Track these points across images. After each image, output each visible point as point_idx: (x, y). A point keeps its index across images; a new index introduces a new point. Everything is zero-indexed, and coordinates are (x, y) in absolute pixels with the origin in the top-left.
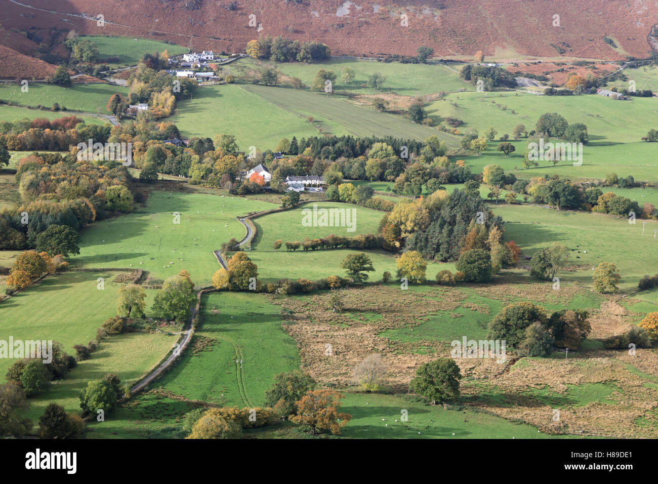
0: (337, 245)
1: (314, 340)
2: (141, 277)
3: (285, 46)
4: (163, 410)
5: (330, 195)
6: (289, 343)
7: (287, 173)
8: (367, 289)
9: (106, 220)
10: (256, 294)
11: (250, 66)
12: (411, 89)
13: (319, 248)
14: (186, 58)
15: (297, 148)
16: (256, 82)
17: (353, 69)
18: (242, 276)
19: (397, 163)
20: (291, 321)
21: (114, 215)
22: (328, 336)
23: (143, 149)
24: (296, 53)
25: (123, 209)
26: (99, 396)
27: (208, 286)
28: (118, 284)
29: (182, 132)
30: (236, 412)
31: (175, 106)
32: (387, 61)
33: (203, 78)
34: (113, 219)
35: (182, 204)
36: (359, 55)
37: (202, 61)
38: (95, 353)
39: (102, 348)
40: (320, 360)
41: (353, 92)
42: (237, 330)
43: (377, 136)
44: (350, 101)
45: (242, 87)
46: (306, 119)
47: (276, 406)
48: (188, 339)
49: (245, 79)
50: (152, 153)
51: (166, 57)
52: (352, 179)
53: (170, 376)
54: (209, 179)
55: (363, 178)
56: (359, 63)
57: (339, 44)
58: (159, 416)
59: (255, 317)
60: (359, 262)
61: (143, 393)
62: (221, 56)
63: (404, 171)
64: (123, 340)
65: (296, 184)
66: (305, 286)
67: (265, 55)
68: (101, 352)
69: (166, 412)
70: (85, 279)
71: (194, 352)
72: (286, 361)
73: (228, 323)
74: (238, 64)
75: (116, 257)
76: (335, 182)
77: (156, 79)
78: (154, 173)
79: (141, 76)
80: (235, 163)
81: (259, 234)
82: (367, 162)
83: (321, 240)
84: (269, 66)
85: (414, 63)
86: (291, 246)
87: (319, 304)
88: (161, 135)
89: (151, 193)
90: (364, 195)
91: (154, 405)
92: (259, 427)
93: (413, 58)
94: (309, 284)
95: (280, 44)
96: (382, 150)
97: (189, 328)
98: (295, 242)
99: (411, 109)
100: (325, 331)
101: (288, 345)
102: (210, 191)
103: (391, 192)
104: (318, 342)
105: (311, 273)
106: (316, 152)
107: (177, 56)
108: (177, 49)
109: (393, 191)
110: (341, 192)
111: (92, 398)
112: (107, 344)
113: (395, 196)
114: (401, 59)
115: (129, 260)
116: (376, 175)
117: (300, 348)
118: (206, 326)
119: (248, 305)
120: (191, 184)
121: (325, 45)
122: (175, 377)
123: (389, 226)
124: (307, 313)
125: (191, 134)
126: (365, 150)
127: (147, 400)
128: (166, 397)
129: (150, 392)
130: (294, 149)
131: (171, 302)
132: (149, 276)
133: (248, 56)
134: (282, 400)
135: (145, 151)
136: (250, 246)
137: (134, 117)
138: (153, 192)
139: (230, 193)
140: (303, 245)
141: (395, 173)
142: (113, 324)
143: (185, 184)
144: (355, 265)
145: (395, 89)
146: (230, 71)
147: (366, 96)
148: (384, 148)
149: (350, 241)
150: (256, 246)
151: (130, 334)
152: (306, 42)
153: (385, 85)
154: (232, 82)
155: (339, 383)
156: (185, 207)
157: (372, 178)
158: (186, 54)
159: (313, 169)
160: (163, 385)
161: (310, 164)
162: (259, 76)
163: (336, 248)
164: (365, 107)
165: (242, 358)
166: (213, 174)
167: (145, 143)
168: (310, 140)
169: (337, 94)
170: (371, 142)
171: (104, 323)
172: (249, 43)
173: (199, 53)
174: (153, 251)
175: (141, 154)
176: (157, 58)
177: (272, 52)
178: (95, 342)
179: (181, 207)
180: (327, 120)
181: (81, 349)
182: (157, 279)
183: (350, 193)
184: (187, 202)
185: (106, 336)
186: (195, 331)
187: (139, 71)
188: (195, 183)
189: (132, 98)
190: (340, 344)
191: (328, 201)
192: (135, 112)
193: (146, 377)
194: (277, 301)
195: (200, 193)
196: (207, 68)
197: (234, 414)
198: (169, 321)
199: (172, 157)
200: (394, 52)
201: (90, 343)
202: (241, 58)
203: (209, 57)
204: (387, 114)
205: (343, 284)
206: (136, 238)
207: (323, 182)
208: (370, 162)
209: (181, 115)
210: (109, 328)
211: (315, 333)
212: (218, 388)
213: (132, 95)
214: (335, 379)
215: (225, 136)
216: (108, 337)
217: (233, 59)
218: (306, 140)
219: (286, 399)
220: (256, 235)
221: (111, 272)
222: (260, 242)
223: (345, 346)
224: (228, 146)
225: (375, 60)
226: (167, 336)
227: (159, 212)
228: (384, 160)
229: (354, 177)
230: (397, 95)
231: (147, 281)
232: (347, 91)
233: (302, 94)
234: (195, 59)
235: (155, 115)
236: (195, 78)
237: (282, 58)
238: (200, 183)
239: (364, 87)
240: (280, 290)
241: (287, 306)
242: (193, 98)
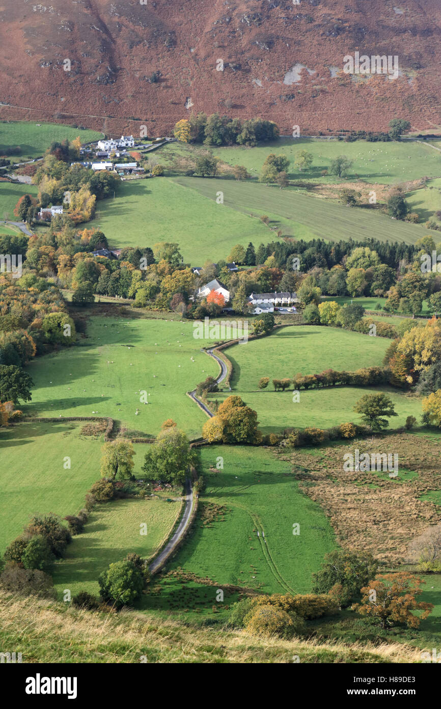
0: (334, 382)
1: (344, 506)
2: (113, 428)
3: (222, 126)
4: (193, 597)
5: (309, 318)
6: (315, 510)
7: (251, 289)
8: (389, 439)
9: (47, 356)
10: (256, 448)
11: (179, 152)
12: (384, 175)
13: (313, 387)
14: (101, 145)
15: (254, 257)
16: (190, 174)
17: (310, 152)
18: (239, 425)
19: (386, 274)
20: (309, 481)
21: (54, 349)
22: (359, 500)
23: (71, 265)
24: (237, 134)
25: (64, 342)
26: (125, 581)
27: (197, 438)
28: (87, 437)
29: (110, 240)
30: (290, 600)
31: (95, 208)
32: (350, 140)
33: (125, 170)
34: (54, 353)
35: (131, 333)
36: (314, 134)
37: (120, 148)
38: (88, 525)
39: (95, 519)
40: (358, 532)
41: (311, 181)
42: (247, 494)
43: (355, 239)
44: (310, 194)
45: (173, 181)
46: (258, 219)
47: (330, 592)
48: (192, 506)
49: (175, 170)
50: (83, 270)
51: (79, 145)
52: (329, 295)
53: (185, 553)
54: (157, 300)
55: (342, 294)
56: (314, 143)
57: (289, 120)
58: (191, 605)
59: (263, 477)
60: (378, 405)
61: (162, 576)
62: (143, 142)
63: (395, 283)
64: (117, 509)
65: (263, 304)
66: (315, 436)
67: (197, 137)
68: (95, 523)
69: (198, 600)
70: (45, 432)
71: (205, 522)
72: (317, 534)
73: (234, 485)
74: (165, 150)
75: (73, 403)
76: (311, 300)
77: (69, 175)
78: (90, 295)
79: (51, 171)
80: (189, 279)
81: (236, 370)
82: (349, 273)
83: (316, 376)
84: (203, 151)
85: (384, 141)
86: (280, 384)
87: (335, 459)
88: (83, 245)
89: (90, 320)
90: (353, 317)
91: (180, 591)
92: (315, 618)
93: (383, 134)
94: (320, 435)
95: (217, 123)
96: (364, 256)
97: (189, 492)
98: (284, 380)
99: (391, 202)
100: (354, 494)
101: (313, 513)
102: (158, 314)
103: (382, 310)
104: (349, 509)
105: (313, 419)
106: (280, 261)
107: (90, 143)
108: (90, 134)
109: (385, 309)
110: (321, 313)
111: (117, 585)
112: (99, 513)
113: (388, 316)
114: (368, 137)
115: (91, 406)
116: (359, 289)
117: (329, 517)
118: (209, 490)
119: (250, 461)
120: (135, 306)
121: (272, 122)
122: (190, 555)
123: (398, 357)
124: (325, 470)
125: (119, 243)
126: (342, 257)
127: (169, 584)
128: (191, 580)
129: (169, 573)
130: (251, 259)
131: (167, 461)
132: (122, 426)
133: (176, 141)
134: (337, 585)
135: (73, 266)
136: (228, 386)
137: (48, 223)
138: (91, 318)
139: (184, 316)
140: (294, 382)
141: (384, 286)
142: (103, 489)
143: (127, 307)
144: (373, 409)
145: (365, 176)
146: (156, 160)
147: (329, 186)
148: (366, 255)
149: (351, 377)
150: (236, 385)
151: (121, 500)
152: (250, 120)
153: (352, 171)
154: (161, 175)
155: (389, 561)
156: (136, 336)
157: (354, 293)
158: (101, 140)
159: (282, 284)
160: (181, 565)
161: (277, 277)
162: (193, 165)
163: (334, 386)
164: (329, 201)
165: (263, 529)
166: (161, 294)
167: (72, 256)
168: (270, 246)
169: (291, 185)
170: (350, 247)
171: (91, 488)
172: (177, 124)
173: (117, 138)
174: (115, 393)
175: (67, 270)
176: (67, 147)
177: (206, 134)
178: (85, 511)
179: (131, 336)
180: (284, 219)
181: (75, 521)
182: (133, 430)
183: (333, 313)
184: (137, 330)
185: (95, 504)
186: (199, 496)
187: (47, 165)
188: (140, 306)
189: (43, 200)
190: (376, 510)
191: (306, 324)
192: (48, 217)
193: (158, 555)
194: (285, 456)
195: (147, 318)
196: (128, 158)
197: (287, 603)
198: (163, 483)
199: (108, 274)
200: (358, 128)
201: (81, 513)
202: (168, 143)
203: (129, 143)
204: (359, 209)
205: (360, 433)
206: (89, 377)
207: (295, 300)
208: (352, 272)
209: (105, 219)
210: (99, 493)
211: (342, 497)
212: (245, 567)
213: (43, 195)
214: (383, 556)
215: (167, 245)
216: (97, 505)
217: (158, 145)
218: (266, 246)
219: (342, 583)
220: (233, 371)
221: (74, 422)
222: (239, 379)
223: (383, 513)
224: (170, 257)
225: (335, 139)
226: (166, 503)
227: (107, 343)
228: (369, 269)
229: (332, 292)
230: (367, 183)
231: (121, 432)
232: (304, 180)
233: (249, 185)
234: (112, 147)
235: (73, 220)
236: (115, 171)
237: (219, 141)
238: (145, 305)
239: (324, 175)
240: (285, 442)
241: (297, 463)
242: (116, 197)
